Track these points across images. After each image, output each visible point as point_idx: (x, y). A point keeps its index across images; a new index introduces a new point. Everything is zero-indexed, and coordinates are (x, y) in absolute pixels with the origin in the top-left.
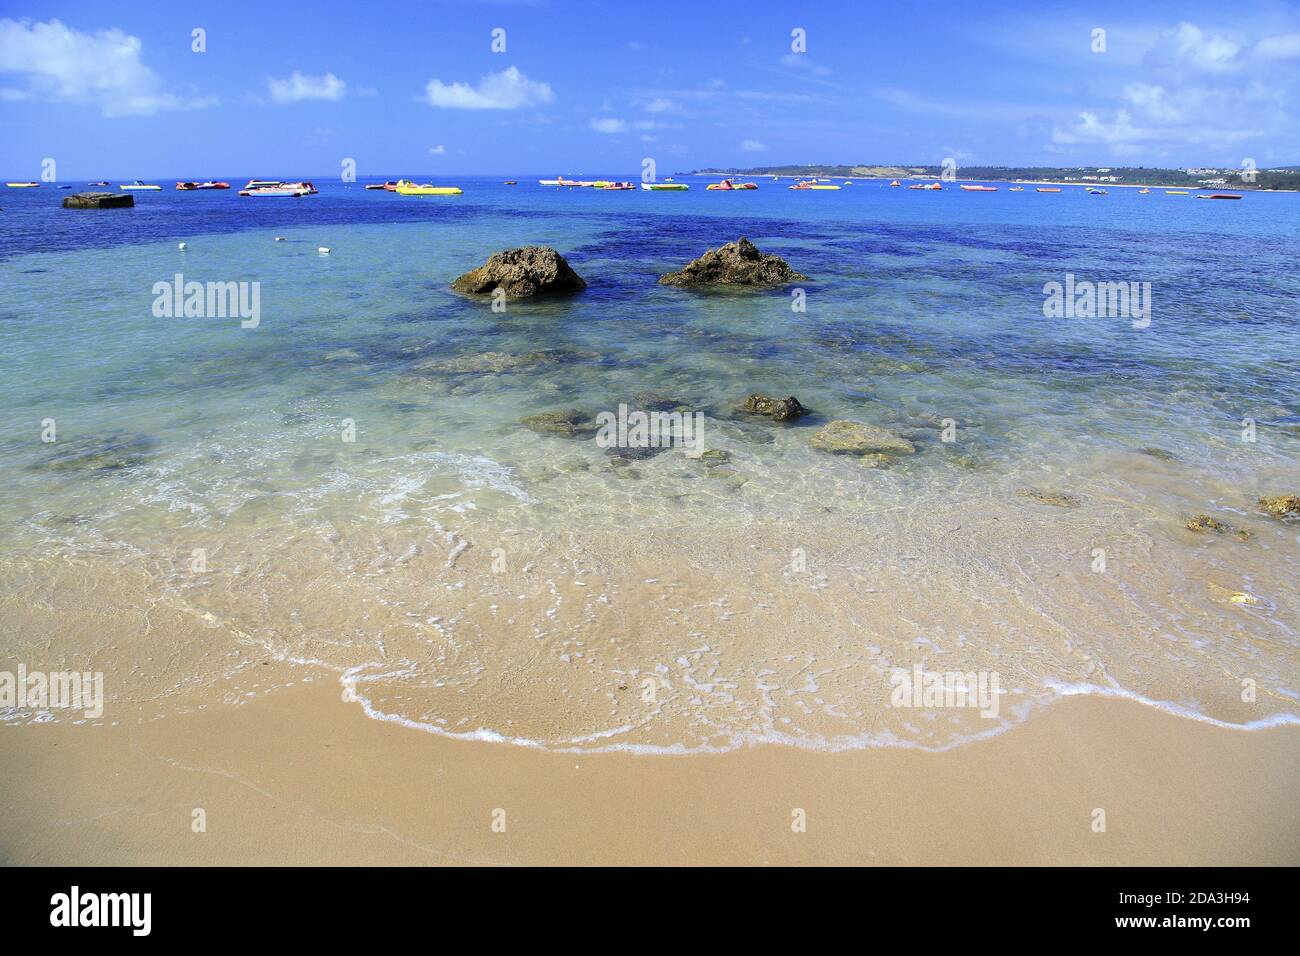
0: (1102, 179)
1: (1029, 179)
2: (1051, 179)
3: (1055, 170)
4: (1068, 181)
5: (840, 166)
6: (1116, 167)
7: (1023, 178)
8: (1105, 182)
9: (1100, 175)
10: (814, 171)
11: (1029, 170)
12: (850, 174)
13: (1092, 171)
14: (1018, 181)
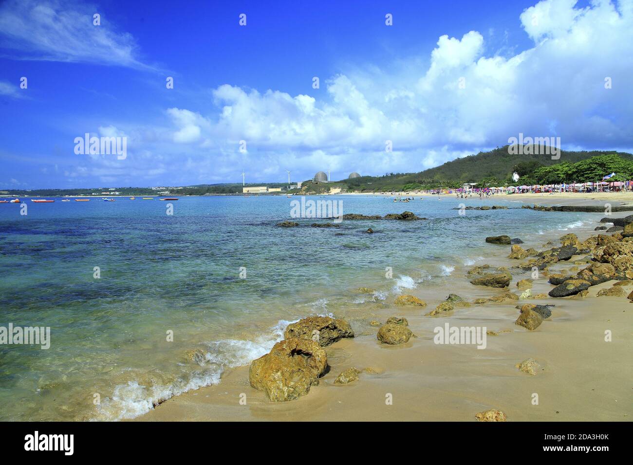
0: (112, 193)
1: (72, 195)
2: (85, 194)
3: (87, 190)
4: (93, 195)
6: (118, 188)
7: (70, 195)
8: (113, 195)
9: (111, 191)
11: (72, 190)
13: (106, 190)
14: (67, 196)
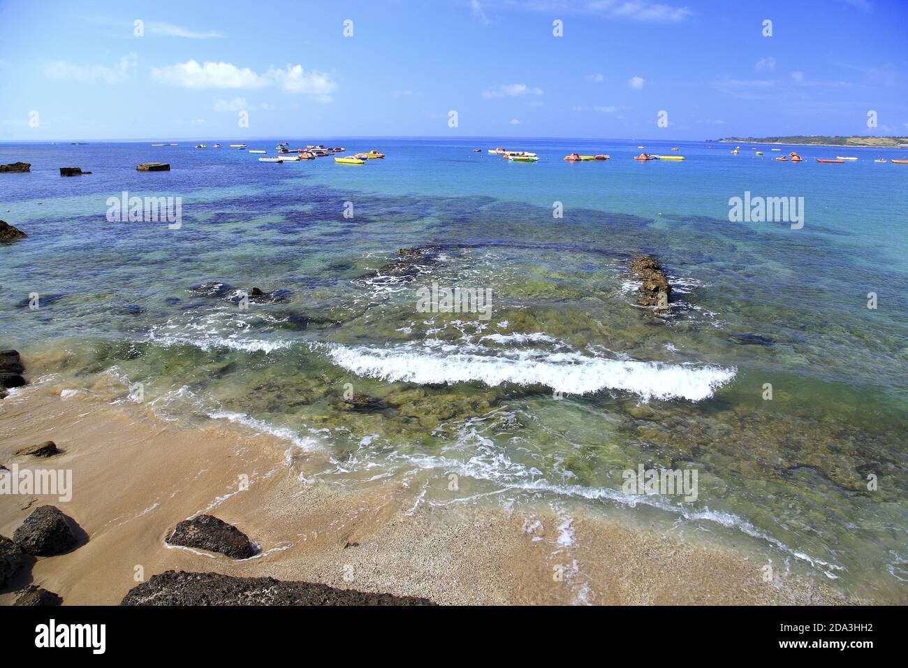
5: (837, 137)
10: (815, 141)
12: (845, 143)
